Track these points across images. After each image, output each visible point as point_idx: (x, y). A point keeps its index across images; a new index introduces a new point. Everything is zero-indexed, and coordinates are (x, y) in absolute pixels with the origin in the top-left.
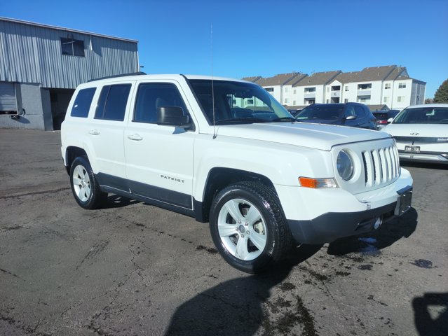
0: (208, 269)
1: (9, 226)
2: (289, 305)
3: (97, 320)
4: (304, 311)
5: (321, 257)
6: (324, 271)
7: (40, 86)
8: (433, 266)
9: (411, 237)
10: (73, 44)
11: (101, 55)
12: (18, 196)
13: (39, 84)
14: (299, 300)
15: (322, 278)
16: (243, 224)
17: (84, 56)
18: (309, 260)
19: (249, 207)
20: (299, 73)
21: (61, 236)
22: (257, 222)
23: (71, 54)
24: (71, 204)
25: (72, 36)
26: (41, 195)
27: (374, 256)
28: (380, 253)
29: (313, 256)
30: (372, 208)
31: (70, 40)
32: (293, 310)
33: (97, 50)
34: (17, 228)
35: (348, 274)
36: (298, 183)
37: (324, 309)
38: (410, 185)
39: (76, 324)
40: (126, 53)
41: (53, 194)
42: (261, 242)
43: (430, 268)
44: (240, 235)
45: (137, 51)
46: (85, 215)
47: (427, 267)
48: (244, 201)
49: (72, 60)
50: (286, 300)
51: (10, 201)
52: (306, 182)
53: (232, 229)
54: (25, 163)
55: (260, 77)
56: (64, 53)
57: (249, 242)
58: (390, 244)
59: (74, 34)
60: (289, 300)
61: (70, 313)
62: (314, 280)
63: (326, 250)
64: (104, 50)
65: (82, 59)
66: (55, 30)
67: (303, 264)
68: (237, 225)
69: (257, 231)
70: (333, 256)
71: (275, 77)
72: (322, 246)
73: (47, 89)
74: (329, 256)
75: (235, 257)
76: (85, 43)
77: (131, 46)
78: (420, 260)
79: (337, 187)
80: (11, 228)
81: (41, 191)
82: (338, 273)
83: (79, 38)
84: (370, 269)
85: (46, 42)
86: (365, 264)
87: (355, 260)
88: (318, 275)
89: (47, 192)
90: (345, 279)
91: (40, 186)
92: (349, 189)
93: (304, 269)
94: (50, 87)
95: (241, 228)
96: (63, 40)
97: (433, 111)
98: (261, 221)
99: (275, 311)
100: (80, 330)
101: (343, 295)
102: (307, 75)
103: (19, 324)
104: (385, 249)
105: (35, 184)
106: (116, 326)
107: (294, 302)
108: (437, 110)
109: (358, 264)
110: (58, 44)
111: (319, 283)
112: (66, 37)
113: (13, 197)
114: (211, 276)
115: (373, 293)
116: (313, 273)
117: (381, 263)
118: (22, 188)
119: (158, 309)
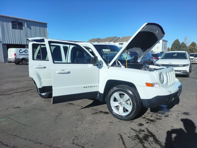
0: (108, 120)
1: (15, 107)
2: (144, 131)
3: (74, 141)
4: (151, 133)
5: (148, 113)
6: (152, 118)
7: (2, 43)
8: (190, 114)
9: (179, 104)
10: (17, 24)
11: (30, 29)
12: (10, 94)
13: (2, 42)
14: (147, 129)
15: (152, 121)
16: (122, 101)
17: (22, 29)
18: (144, 114)
19: (124, 95)
20: (116, 37)
21: (40, 110)
22: (127, 101)
23: (16, 29)
24: (37, 97)
25: (17, 21)
26: (20, 93)
27: (168, 112)
28: (170, 111)
29: (146, 113)
30: (172, 93)
31: (16, 22)
32: (146, 133)
33: (29, 27)
34: (19, 107)
35: (161, 119)
36: (145, 85)
37: (158, 132)
38: (181, 84)
39: (67, 143)
40: (42, 28)
41: (26, 93)
42: (130, 108)
43: (189, 115)
44: (120, 106)
45: (47, 27)
46: (45, 101)
47: (188, 115)
48: (122, 93)
49: (17, 31)
50: (142, 129)
51: (8, 96)
52: (148, 85)
53: (116, 104)
54: (4, 79)
55: (100, 38)
56: (13, 28)
57: (124, 108)
58: (172, 107)
59: (18, 20)
60: (144, 129)
61: (62, 139)
62: (149, 122)
63: (150, 110)
64: (32, 27)
65: (21, 31)
66: (9, 17)
67: (143, 116)
68: (119, 102)
69: (127, 104)
70: (153, 113)
71: (106, 38)
72: (147, 109)
73: (5, 44)
74: (152, 113)
75: (118, 115)
76: (23, 24)
77: (44, 25)
78: (185, 113)
79: (160, 86)
80: (16, 108)
81: (19, 91)
82: (157, 119)
83: (20, 21)
84: (168, 117)
85: (5, 23)
86: (166, 115)
87: (161, 114)
88: (150, 120)
89: (22, 92)
90: (160, 121)
91: (17, 89)
92: (163, 87)
93: (144, 118)
94: (7, 43)
95: (120, 103)
96: (12, 22)
97: (176, 54)
98: (129, 100)
99: (140, 134)
100: (70, 145)
101: (162, 126)
102: (119, 38)
103: (44, 144)
104: (171, 109)
105: (15, 88)
106: (83, 143)
107: (146, 130)
108: (177, 53)
109: (163, 115)
110: (10, 24)
111: (152, 123)
112: (14, 21)
113: (8, 94)
114: (110, 122)
115: (173, 125)
116: (148, 119)
117: (172, 114)
118: (10, 90)
119: (96, 135)
